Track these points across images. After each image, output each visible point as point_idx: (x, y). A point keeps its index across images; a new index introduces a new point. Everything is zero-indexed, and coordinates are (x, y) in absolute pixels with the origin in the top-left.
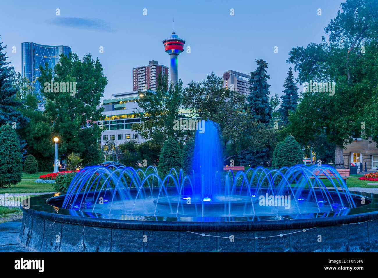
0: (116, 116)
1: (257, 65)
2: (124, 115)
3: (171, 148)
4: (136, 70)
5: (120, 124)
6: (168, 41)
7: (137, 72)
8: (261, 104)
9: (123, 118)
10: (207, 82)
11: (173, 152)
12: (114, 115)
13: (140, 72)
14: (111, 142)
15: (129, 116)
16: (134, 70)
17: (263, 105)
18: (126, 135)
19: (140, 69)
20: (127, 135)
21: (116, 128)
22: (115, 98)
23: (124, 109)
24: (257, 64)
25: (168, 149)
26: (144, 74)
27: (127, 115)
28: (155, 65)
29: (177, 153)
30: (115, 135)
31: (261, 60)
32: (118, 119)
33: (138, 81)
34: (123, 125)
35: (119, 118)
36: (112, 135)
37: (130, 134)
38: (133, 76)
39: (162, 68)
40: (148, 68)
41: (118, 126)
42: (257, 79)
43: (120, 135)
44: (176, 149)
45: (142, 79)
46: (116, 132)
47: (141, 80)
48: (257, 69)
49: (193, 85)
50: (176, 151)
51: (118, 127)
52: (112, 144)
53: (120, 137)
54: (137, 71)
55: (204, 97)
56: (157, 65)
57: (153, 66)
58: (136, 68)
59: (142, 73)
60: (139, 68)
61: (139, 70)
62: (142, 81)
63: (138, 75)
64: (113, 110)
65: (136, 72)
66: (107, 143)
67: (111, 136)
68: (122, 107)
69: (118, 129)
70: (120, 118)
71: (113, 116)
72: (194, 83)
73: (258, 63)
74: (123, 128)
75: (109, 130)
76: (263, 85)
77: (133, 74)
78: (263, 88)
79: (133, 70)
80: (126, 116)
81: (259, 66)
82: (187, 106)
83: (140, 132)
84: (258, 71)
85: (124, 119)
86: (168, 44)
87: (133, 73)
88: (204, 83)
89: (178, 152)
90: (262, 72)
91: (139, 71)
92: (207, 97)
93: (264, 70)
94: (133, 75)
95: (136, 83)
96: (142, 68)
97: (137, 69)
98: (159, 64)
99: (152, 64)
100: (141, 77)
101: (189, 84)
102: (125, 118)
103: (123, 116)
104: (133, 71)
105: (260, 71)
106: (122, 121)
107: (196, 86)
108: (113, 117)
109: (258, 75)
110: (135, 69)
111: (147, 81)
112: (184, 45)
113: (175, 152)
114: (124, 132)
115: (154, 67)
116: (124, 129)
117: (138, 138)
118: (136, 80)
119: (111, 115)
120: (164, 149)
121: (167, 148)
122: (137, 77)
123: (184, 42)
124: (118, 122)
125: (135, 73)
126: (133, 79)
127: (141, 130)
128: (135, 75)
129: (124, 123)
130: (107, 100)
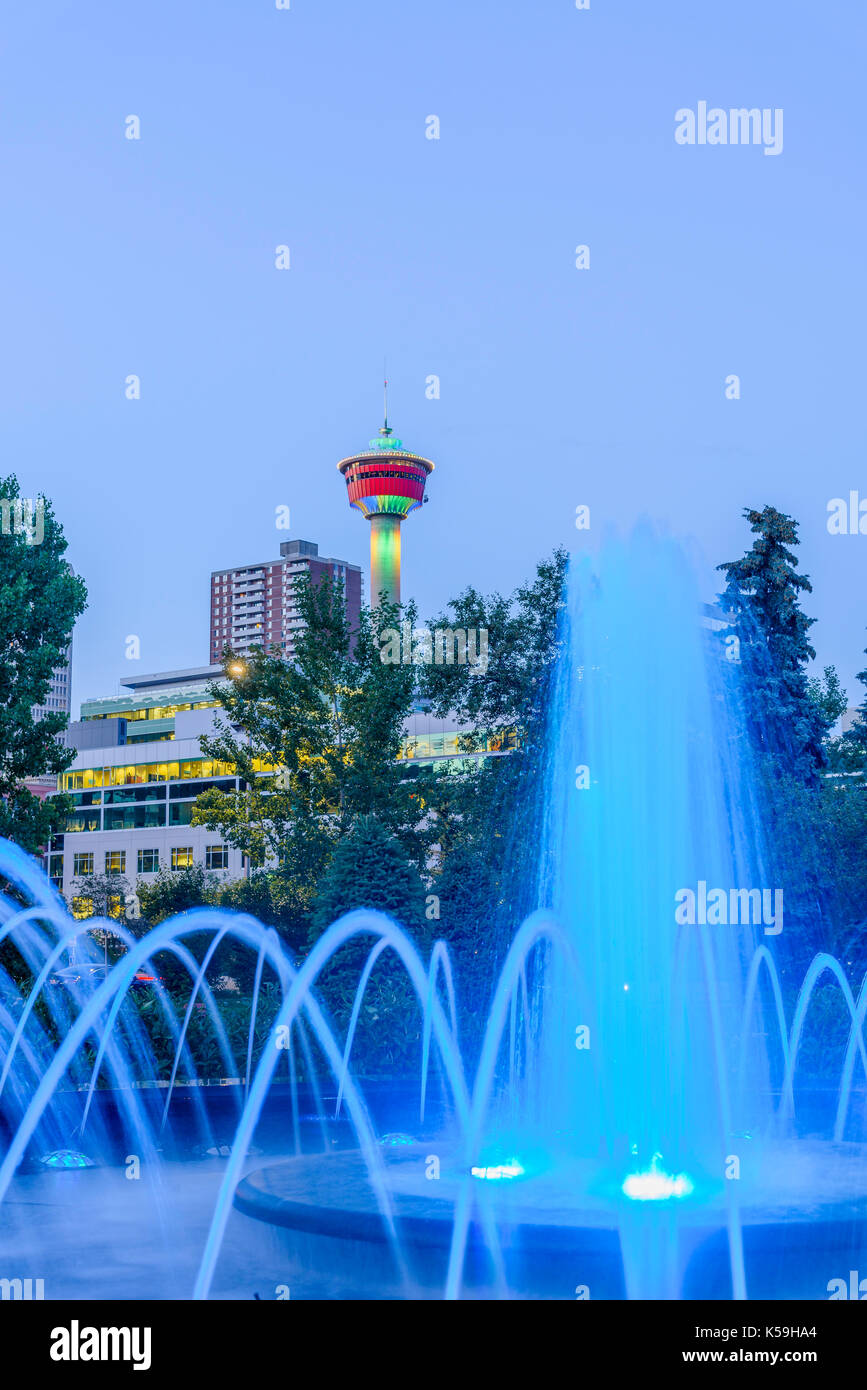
0: (131, 771)
1: (753, 530)
2: (168, 762)
3: (370, 878)
4: (225, 579)
5: (151, 802)
6: (363, 461)
7: (229, 588)
8: (778, 702)
9: (162, 777)
10: (538, 592)
11: (383, 899)
12: (125, 766)
13: (245, 588)
14: (105, 880)
15: (188, 769)
16: (217, 580)
17: (785, 705)
18: (173, 850)
19: (244, 577)
20: (179, 851)
21: (133, 823)
22: (130, 693)
23: (168, 739)
24: (752, 526)
25: (352, 883)
26: (258, 596)
27: (181, 763)
28: (306, 561)
29: (400, 903)
30: (124, 853)
31: (771, 512)
32: (140, 780)
33: (235, 623)
34: (162, 807)
35: (144, 776)
36: (114, 853)
37: (191, 849)
38: (213, 606)
39: (336, 573)
40: (278, 569)
41: (140, 811)
42: (754, 592)
43: (146, 852)
44: (397, 882)
45: (252, 615)
46: (131, 840)
47: (244, 621)
48: (751, 549)
49: (475, 607)
50: (398, 893)
51: (141, 818)
52: (110, 892)
53: (148, 861)
54: (230, 581)
55: (523, 660)
56: (314, 559)
57: (297, 562)
58: (225, 572)
59: (252, 593)
60: (239, 573)
61: (239, 580)
62: (252, 626)
63: (236, 601)
64: (122, 743)
65: (225, 590)
66: (90, 884)
67: (107, 854)
68: (162, 734)
69: (140, 824)
70: (151, 778)
71: (119, 767)
72: (478, 597)
73: (754, 521)
74: (162, 822)
75: (102, 831)
76: (782, 616)
77: (213, 595)
78: (785, 632)
79: (213, 579)
80: (175, 767)
81: (759, 536)
82: (447, 704)
83: (230, 830)
84: (759, 558)
85: (168, 784)
86: (362, 476)
87: (213, 590)
88: (523, 598)
89: (408, 899)
90: (776, 561)
91: (238, 584)
92: (538, 658)
93: (783, 553)
94: (213, 601)
95: (225, 633)
96: (252, 571)
97: (230, 577)
98: (325, 554)
99: (296, 556)
100: (244, 609)
101: (454, 603)
102: (172, 778)
103: (162, 770)
104: (213, 584)
105: (766, 555)
106: (160, 792)
107: (488, 612)
108: (120, 775)
109: (758, 573)
110: (220, 574)
111: (270, 626)
112: (429, 477)
113: (389, 898)
114: (162, 838)
115: (303, 567)
116: (167, 826)
117: (226, 866)
118: (225, 621)
119: (110, 764)
120: (335, 882)
121: (349, 879)
122: (229, 610)
123: (428, 469)
124: (141, 794)
125: (221, 594)
126: (213, 617)
127: (233, 820)
128: (221, 600)
129: (168, 801)
130: (98, 704)
